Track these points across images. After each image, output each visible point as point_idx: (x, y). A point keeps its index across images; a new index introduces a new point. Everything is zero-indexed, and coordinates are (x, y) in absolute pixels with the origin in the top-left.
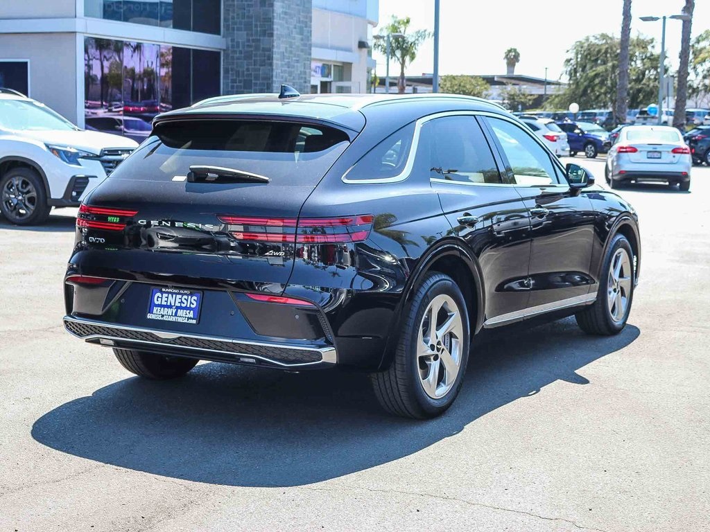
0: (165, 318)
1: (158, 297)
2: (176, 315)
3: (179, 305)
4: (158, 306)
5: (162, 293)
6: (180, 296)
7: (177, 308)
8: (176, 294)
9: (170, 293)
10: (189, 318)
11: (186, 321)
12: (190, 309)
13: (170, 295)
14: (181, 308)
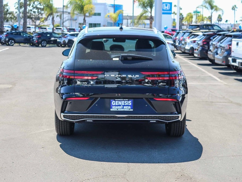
0: (119, 110)
1: (114, 102)
2: (123, 108)
3: (124, 105)
4: (114, 106)
5: (115, 100)
6: (124, 101)
7: (123, 106)
8: (122, 101)
9: (119, 100)
10: (129, 109)
11: (128, 110)
12: (129, 106)
13: (119, 101)
14: (125, 106)
